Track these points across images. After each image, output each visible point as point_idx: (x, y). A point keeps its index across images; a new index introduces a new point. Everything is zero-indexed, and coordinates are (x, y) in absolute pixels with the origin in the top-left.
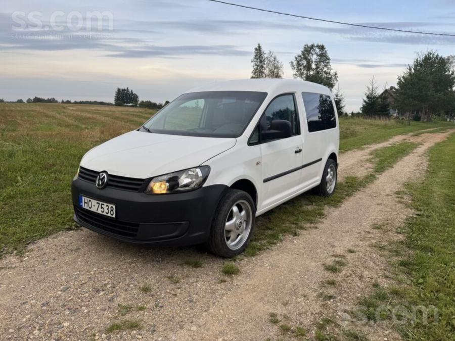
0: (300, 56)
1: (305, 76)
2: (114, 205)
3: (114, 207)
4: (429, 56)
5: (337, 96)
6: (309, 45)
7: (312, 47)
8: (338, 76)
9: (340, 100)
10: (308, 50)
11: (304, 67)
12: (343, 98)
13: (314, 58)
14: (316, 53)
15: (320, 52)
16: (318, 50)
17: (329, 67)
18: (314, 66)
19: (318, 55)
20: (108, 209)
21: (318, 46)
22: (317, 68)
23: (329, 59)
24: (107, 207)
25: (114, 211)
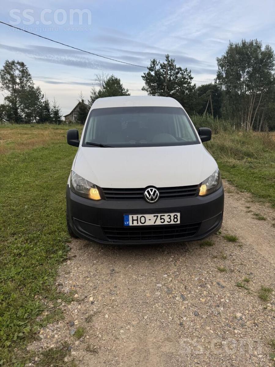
0: (3, 71)
1: (11, 89)
2: (178, 212)
3: (179, 214)
4: (112, 78)
5: (55, 107)
6: (10, 61)
7: (13, 63)
8: (41, 90)
9: (58, 111)
10: (9, 66)
11: (9, 81)
12: (60, 109)
13: (17, 73)
14: (17, 69)
15: (22, 69)
16: (19, 67)
17: (31, 82)
18: (18, 81)
19: (20, 71)
20: (170, 218)
21: (18, 63)
22: (21, 83)
23: (29, 75)
24: (169, 217)
25: (179, 218)
